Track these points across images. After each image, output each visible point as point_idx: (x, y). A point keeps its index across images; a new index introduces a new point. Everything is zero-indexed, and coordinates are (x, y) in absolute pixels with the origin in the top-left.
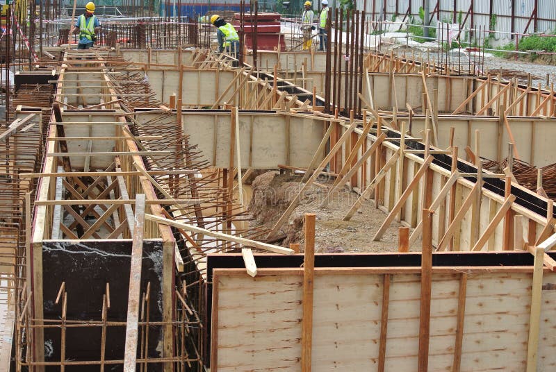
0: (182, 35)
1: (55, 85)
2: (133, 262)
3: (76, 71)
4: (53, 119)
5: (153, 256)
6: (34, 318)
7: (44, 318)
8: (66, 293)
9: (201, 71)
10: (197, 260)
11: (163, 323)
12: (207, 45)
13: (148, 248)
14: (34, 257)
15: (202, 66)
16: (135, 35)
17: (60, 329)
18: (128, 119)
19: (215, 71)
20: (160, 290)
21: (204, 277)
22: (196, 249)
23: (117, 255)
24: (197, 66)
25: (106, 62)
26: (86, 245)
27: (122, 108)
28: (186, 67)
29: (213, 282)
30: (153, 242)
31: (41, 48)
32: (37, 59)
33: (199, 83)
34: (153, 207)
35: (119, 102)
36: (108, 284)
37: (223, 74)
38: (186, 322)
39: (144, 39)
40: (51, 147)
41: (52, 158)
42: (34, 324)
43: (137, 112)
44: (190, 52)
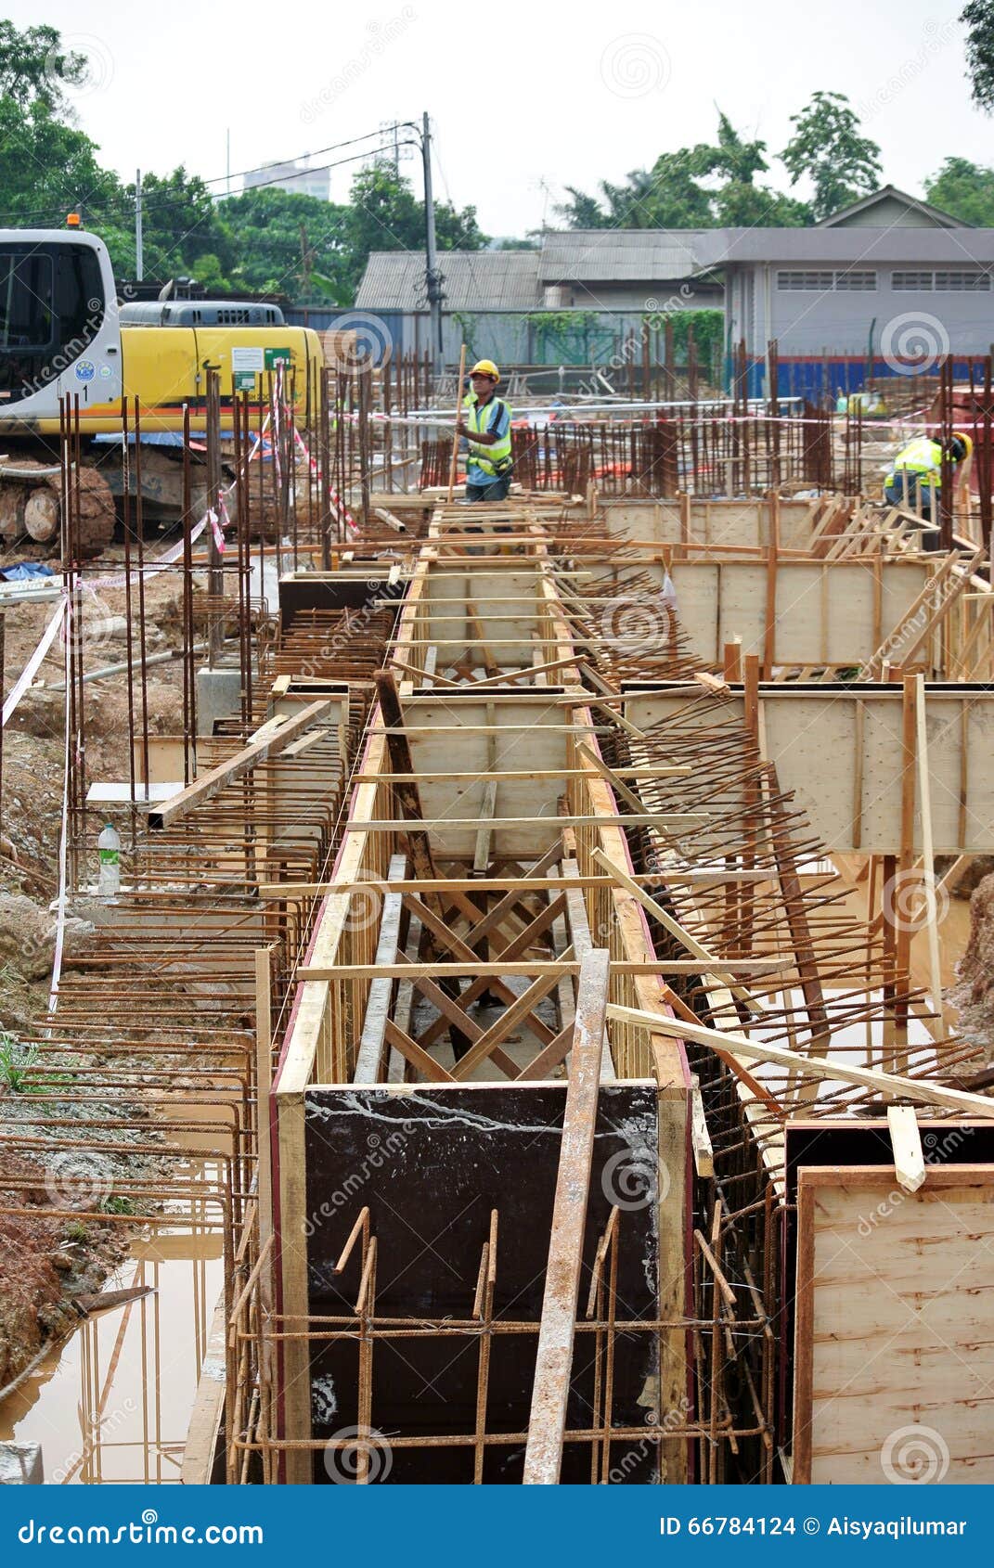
0: (783, 454)
1: (395, 610)
2: (565, 1150)
3: (462, 568)
4: (378, 721)
5: (627, 1130)
6: (280, 1311)
7: (312, 1313)
8: (373, 1240)
9: (830, 564)
10: (763, 1138)
11: (658, 1323)
12: (851, 485)
13: (613, 1106)
14: (282, 1134)
15: (834, 550)
16: (644, 452)
17: (355, 1343)
18: (598, 715)
19: (870, 565)
20: (650, 1228)
21: (780, 1188)
22: (763, 1106)
23: (523, 1128)
24: (822, 549)
25: (550, 540)
26: (432, 1099)
27: (587, 684)
28: (786, 554)
29: (798, 1206)
30: (630, 1089)
31: (365, 497)
32: (356, 530)
33: (825, 601)
34: (641, 982)
35: (577, 663)
36: (494, 1213)
37: (891, 572)
38: (725, 1320)
39: (674, 466)
40: (363, 803)
41: (361, 837)
42: (280, 1331)
43: (629, 693)
44: (805, 505)
